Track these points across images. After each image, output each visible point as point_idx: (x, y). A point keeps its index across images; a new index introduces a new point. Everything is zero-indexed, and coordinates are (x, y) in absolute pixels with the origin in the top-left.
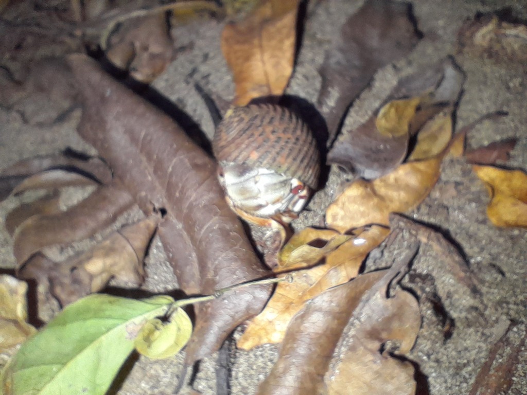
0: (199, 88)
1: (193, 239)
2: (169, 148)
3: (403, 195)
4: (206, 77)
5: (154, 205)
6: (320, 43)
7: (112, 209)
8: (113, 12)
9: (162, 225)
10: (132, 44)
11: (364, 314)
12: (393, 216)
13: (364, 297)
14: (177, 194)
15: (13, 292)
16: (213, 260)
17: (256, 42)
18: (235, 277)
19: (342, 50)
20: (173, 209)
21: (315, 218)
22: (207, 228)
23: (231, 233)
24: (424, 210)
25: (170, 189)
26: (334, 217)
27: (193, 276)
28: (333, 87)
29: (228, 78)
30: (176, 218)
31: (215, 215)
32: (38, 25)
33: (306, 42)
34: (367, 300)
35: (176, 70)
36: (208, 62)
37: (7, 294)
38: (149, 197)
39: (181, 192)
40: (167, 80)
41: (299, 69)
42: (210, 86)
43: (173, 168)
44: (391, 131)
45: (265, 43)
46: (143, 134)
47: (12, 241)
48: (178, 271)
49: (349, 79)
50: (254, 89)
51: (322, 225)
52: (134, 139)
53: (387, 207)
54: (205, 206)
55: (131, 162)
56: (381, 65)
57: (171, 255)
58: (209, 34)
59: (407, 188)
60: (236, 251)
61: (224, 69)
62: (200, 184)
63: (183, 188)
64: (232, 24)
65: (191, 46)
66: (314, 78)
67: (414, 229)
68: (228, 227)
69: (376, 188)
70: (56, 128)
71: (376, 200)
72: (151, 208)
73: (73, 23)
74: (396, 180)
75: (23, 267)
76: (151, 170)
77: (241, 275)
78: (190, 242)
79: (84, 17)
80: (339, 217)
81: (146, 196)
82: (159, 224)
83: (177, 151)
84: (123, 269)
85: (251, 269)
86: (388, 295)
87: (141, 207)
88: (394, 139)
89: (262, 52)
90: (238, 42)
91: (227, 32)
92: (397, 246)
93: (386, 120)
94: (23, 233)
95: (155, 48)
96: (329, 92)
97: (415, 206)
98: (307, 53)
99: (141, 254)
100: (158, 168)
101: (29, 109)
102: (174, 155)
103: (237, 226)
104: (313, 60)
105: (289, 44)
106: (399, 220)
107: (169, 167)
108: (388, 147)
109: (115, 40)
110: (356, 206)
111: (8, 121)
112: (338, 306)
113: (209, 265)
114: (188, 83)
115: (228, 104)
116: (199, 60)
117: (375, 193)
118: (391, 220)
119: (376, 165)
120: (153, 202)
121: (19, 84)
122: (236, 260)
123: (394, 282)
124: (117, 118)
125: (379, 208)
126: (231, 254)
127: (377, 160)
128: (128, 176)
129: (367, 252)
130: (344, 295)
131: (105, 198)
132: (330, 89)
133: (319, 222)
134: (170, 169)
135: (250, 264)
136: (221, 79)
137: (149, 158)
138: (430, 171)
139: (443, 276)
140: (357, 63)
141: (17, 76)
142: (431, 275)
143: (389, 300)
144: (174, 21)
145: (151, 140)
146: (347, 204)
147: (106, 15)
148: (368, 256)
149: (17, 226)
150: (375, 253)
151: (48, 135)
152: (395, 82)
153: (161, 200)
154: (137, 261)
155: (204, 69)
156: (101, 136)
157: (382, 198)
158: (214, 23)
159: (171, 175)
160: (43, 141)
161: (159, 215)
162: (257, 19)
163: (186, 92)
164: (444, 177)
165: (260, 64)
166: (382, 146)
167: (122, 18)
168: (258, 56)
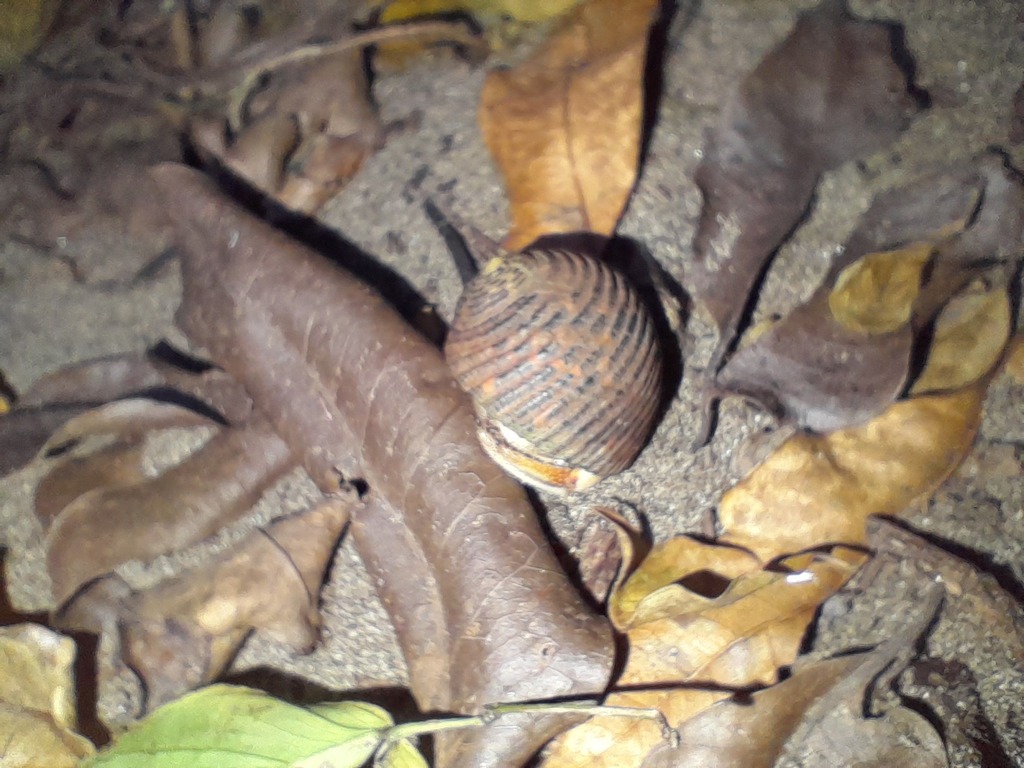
0: (433, 213)
1: (426, 545)
2: (366, 351)
3: (898, 470)
4: (447, 187)
5: (340, 473)
6: (694, 112)
7: (252, 476)
8: (255, 49)
9: (361, 515)
10: (294, 118)
11: (811, 750)
12: (875, 523)
13: (812, 712)
14: (390, 450)
15: (46, 659)
16: (477, 598)
17: (556, 113)
18: (528, 636)
19: (745, 132)
20: (381, 480)
21: (691, 513)
22: (459, 523)
23: (512, 534)
24: (945, 507)
25: (372, 438)
26: (740, 515)
27: (432, 628)
28: (726, 215)
29: (496, 189)
30: (390, 501)
31: (474, 495)
32: (106, 76)
33: (666, 111)
34: (819, 720)
35: (384, 170)
36: (453, 154)
37: (35, 665)
38: (330, 456)
39: (397, 444)
40: (366, 194)
41: (651, 171)
42: (456, 207)
43: (378, 393)
44: (865, 320)
45: (575, 117)
46: (310, 323)
47: (46, 543)
48: (397, 617)
49: (760, 195)
50: (551, 218)
51: (709, 533)
52: (292, 336)
53: (864, 499)
54: (451, 475)
55: (288, 382)
56: (832, 164)
57: (381, 582)
58: (453, 93)
59: (906, 454)
60: (523, 574)
61: (485, 170)
62: (438, 427)
63: (401, 436)
64: (502, 71)
65: (415, 120)
66: (681, 191)
67: (926, 561)
68: (504, 520)
69: (837, 451)
70: (138, 293)
71: (837, 482)
72: (334, 479)
73: (175, 73)
74: (883, 434)
75: (66, 607)
76: (331, 398)
77: (542, 631)
78: (421, 552)
79: (197, 58)
80: (751, 515)
81: (324, 455)
82: (354, 514)
83: (383, 355)
84: (277, 617)
85: (562, 616)
86: (867, 713)
87: (312, 475)
88: (872, 339)
89: (570, 137)
90: (517, 113)
91: (491, 92)
92: (882, 591)
93: (853, 295)
94: (67, 531)
95: (342, 125)
96: (719, 226)
97: (925, 497)
98: (665, 137)
99: (315, 583)
100: (346, 393)
101: (87, 251)
102: (380, 367)
103: (522, 516)
104: (678, 152)
105: (629, 117)
106: (891, 535)
107: (369, 390)
108: (859, 357)
109: (259, 106)
110: (791, 494)
111: (45, 278)
112: (754, 734)
113: (469, 608)
114: (410, 200)
115: (494, 247)
116: (433, 148)
117: (835, 466)
118: (871, 531)
119: (833, 400)
120: (338, 468)
121: (66, 197)
122: (528, 596)
123: (883, 682)
124: (256, 293)
125: (844, 500)
126: (516, 583)
127: (833, 390)
128: (285, 415)
129: (818, 603)
130: (769, 712)
131: (237, 452)
132: (719, 218)
133: (702, 523)
134: (372, 396)
135: (558, 602)
136: (480, 191)
137: (326, 373)
138: (960, 416)
139: (996, 672)
140: (778, 158)
141: (65, 183)
142: (965, 667)
143: (871, 723)
144: (379, 65)
145: (327, 336)
146: (770, 487)
147: (241, 56)
148: (818, 612)
149: (56, 515)
150: (834, 606)
151: (123, 307)
152: (864, 204)
153: (354, 461)
154: (305, 598)
155: (443, 169)
156: (224, 332)
157: (849, 476)
158: (463, 70)
159: (374, 410)
160: (113, 322)
161: (354, 493)
162: (555, 61)
163: (405, 219)
164: (988, 430)
165: (564, 163)
166: (844, 356)
167: (271, 64)
168: (561, 146)
